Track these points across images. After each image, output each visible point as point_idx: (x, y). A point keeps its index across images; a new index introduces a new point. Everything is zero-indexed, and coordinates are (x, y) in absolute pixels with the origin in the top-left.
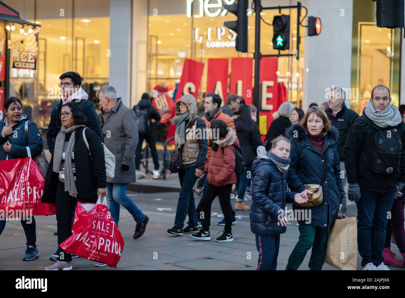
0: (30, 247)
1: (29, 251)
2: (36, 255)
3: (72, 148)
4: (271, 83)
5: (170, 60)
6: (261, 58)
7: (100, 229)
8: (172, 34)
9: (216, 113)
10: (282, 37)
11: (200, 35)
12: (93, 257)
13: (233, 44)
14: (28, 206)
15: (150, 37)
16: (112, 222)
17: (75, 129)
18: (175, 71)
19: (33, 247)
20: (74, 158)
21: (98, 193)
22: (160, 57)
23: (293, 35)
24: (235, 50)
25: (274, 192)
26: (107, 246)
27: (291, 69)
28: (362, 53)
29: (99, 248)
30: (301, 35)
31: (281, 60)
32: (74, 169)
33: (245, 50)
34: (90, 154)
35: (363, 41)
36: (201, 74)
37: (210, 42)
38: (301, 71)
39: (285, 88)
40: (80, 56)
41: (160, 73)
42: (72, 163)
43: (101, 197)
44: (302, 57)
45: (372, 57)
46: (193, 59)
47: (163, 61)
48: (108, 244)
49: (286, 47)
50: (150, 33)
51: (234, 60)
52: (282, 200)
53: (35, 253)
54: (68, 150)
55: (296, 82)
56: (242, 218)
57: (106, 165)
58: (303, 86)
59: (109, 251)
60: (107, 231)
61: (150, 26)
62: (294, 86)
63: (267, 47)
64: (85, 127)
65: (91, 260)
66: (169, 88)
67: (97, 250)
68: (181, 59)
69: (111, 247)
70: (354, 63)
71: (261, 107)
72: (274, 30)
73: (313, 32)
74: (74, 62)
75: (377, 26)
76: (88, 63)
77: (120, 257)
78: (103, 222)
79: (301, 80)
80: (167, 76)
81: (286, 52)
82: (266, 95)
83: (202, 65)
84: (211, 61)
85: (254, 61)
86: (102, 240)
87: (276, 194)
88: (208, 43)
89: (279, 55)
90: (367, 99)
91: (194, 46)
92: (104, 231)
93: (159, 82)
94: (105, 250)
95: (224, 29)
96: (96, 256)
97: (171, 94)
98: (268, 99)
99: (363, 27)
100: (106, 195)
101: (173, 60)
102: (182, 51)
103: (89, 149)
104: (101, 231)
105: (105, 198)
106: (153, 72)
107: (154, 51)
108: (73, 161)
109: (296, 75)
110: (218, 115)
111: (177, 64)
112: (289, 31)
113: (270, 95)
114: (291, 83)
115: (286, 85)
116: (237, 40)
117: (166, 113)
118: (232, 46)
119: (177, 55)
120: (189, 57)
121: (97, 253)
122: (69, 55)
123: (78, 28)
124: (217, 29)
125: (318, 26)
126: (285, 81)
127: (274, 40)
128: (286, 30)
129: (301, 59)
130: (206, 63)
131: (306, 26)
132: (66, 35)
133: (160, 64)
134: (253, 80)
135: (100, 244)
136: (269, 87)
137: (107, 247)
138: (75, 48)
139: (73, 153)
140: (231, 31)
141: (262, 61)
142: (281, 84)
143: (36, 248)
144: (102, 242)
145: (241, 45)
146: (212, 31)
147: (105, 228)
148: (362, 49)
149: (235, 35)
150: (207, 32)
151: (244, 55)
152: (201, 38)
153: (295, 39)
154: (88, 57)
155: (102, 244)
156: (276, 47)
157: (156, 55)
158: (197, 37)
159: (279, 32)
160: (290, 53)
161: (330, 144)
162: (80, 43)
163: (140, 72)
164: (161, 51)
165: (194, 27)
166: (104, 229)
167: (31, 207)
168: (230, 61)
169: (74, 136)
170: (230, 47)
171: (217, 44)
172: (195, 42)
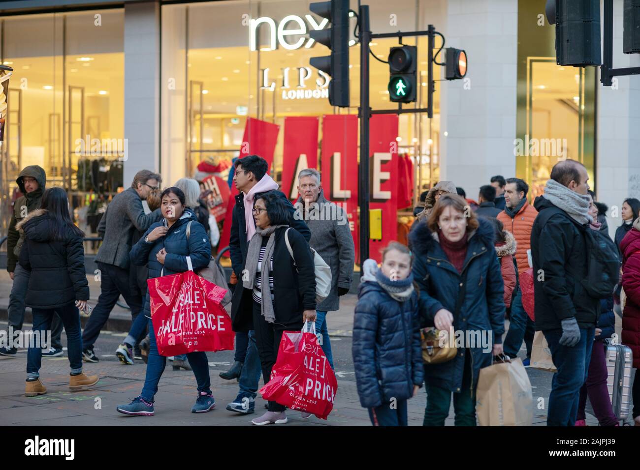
0: (203, 393)
1: (201, 400)
2: (210, 404)
3: (270, 256)
4: (388, 156)
5: (223, 119)
6: (371, 116)
7: (307, 367)
8: (225, 79)
9: (523, 205)
10: (404, 83)
11: (271, 80)
12: (299, 406)
13: (325, 94)
14: (192, 338)
15: (189, 84)
16: (322, 357)
17: (275, 231)
18: (232, 138)
19: (206, 394)
20: (272, 270)
21: (304, 317)
22: (205, 116)
23: (421, 77)
24: (328, 102)
25: (388, 334)
26: (317, 390)
27: (419, 133)
28: (534, 105)
29: (306, 393)
30: (435, 78)
31: (403, 118)
32: (272, 284)
33: (345, 103)
34: (294, 264)
35: (535, 87)
36: (275, 142)
37: (287, 90)
38: (435, 135)
39: (410, 163)
40: (76, 116)
41: (207, 141)
42: (269, 276)
43: (308, 322)
44: (437, 113)
45: (549, 113)
46: (260, 119)
47: (212, 122)
48: (318, 387)
49: (412, 98)
50: (190, 78)
51: (327, 118)
52: (404, 344)
53: (209, 403)
54: (264, 259)
55: (428, 153)
56: (344, 375)
57: (316, 280)
58: (438, 160)
59: (319, 397)
60: (316, 370)
61: (189, 65)
62: (425, 160)
63: (380, 98)
64: (288, 228)
65: (295, 409)
66: (223, 165)
67: (304, 396)
68: (241, 118)
69: (321, 392)
70: (520, 121)
71: (372, 195)
72: (391, 70)
73: (454, 73)
74: (67, 125)
75: (557, 64)
76: (89, 128)
77: (333, 404)
78: (312, 358)
79: (435, 151)
80: (218, 146)
81: (411, 106)
82: (379, 175)
83: (276, 128)
84: (289, 120)
85: (359, 120)
86: (310, 383)
87: (393, 336)
88: (284, 93)
89: (401, 111)
90: (542, 179)
91: (261, 98)
92: (313, 369)
93: (206, 157)
94: (315, 396)
95: (311, 70)
96: (302, 405)
97: (224, 175)
98: (383, 182)
99: (534, 64)
100: (315, 320)
101: (229, 120)
102: (242, 105)
103: (293, 257)
104: (308, 370)
105: (314, 324)
106: (195, 140)
107: (196, 106)
108: (271, 274)
109: (427, 143)
110: (525, 208)
111: (235, 126)
112: (415, 72)
113: (387, 176)
114: (420, 155)
115: (412, 159)
116: (332, 87)
117: (217, 206)
118: (323, 97)
119: (235, 113)
120: (254, 115)
121: (304, 399)
122: (59, 115)
123: (72, 71)
124: (299, 69)
125: (462, 64)
126: (411, 152)
127: (392, 87)
128: (411, 71)
129: (436, 117)
130: (281, 124)
131: (443, 64)
132: (54, 84)
133: (206, 127)
134: (359, 150)
135: (308, 388)
136: (383, 162)
137: (317, 392)
138: (67, 103)
139: (272, 262)
140: (321, 72)
141: (373, 120)
142: (404, 156)
143: (211, 395)
144: (310, 385)
145: (339, 96)
146: (290, 72)
147: (314, 366)
148: (533, 99)
149: (328, 78)
150: (283, 74)
151: (343, 111)
152: (273, 85)
153: (425, 84)
154: (89, 118)
155: (310, 388)
156: (394, 97)
157: (201, 112)
158: (266, 84)
159: (399, 73)
160: (417, 107)
161: (477, 253)
162: (76, 95)
163: (175, 140)
164: (208, 107)
165: (262, 67)
166: (312, 367)
167: (195, 340)
168: (321, 121)
169: (273, 239)
170: (320, 98)
171: (300, 94)
172: (263, 91)
